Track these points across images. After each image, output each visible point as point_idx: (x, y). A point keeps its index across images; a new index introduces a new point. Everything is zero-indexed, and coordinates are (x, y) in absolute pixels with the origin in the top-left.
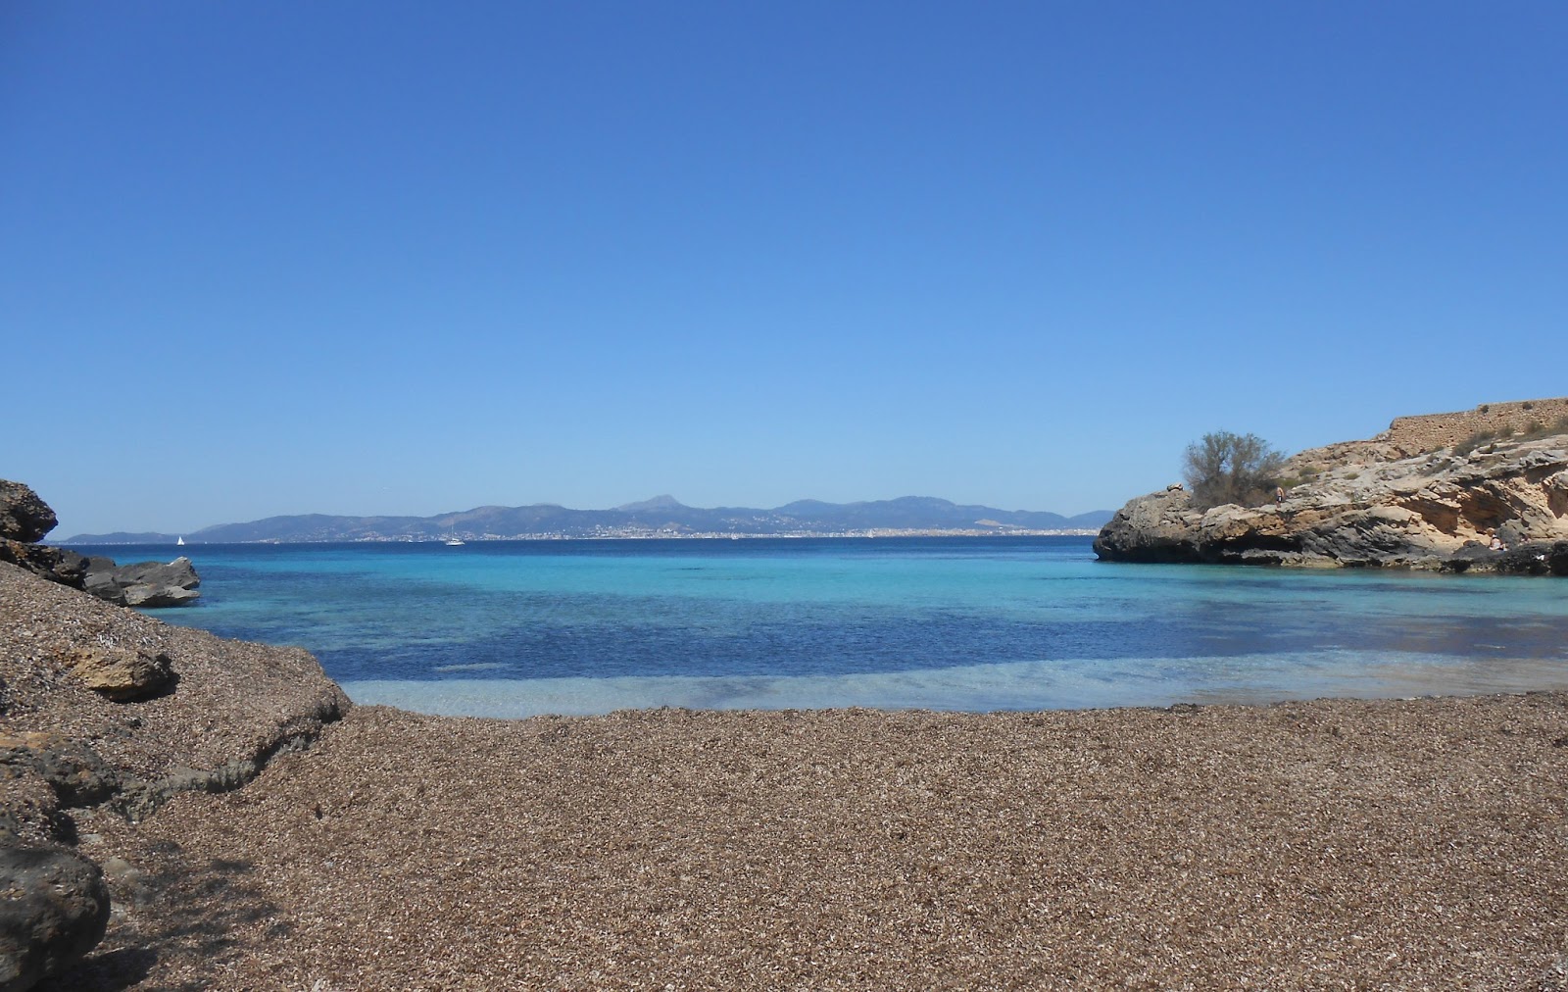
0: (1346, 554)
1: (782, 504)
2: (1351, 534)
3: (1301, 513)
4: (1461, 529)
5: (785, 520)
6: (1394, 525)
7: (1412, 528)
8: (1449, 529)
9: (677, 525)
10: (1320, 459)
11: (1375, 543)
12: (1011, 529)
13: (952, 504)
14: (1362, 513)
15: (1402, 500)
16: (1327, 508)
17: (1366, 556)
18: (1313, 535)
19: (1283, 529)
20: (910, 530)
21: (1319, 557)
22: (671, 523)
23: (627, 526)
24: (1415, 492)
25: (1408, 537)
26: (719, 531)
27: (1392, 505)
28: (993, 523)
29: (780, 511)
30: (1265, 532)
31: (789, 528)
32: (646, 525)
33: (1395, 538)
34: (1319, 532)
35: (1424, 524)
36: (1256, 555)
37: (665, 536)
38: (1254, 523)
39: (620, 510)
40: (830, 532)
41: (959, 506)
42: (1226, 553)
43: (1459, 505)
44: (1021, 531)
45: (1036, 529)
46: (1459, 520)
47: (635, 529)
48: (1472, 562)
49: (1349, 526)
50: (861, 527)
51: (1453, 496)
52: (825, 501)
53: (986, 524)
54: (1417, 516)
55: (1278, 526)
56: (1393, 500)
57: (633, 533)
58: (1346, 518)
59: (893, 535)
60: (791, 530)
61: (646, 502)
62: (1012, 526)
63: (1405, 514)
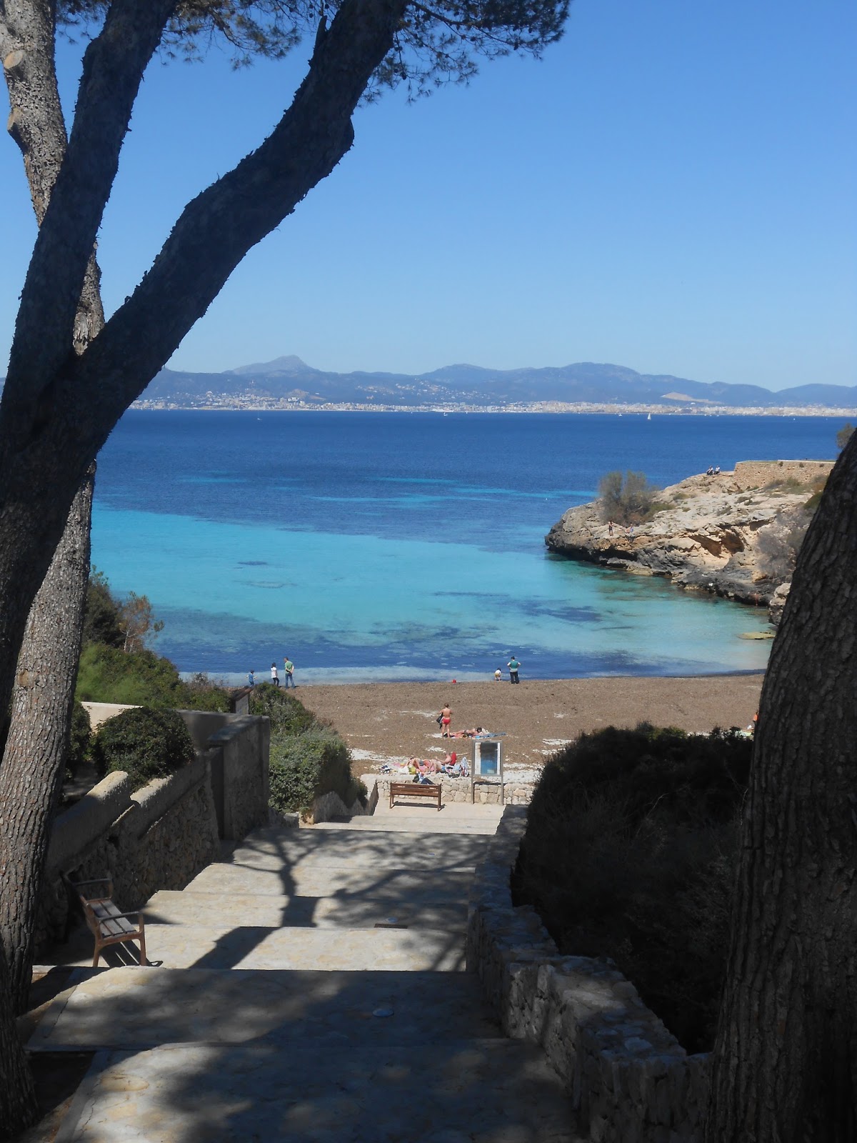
0: (656, 566)
1: (431, 369)
2: (660, 554)
3: (638, 538)
4: (723, 554)
5: (435, 389)
6: (682, 551)
7: (694, 552)
8: (717, 553)
9: (304, 393)
10: (697, 484)
11: (671, 561)
12: (702, 405)
13: (635, 373)
14: (666, 540)
15: (691, 534)
16: (652, 536)
17: (666, 569)
18: (643, 552)
19: (629, 547)
20: (585, 404)
21: (644, 567)
22: (297, 391)
23: (244, 394)
24: (696, 531)
25: (689, 559)
26: (355, 400)
27: (685, 537)
28: (684, 398)
29: (429, 378)
30: (619, 548)
31: (438, 400)
32: (268, 393)
33: (681, 559)
34: (647, 552)
35: (702, 549)
36: (615, 562)
37: (290, 407)
38: (613, 542)
39: (237, 373)
40: (488, 405)
41: (644, 376)
42: (601, 559)
43: (720, 540)
44: (716, 409)
45: (735, 405)
46: (722, 548)
47: (253, 397)
48: (687, 583)
49: (662, 548)
50: (525, 398)
51: (716, 534)
52: (485, 367)
53: (676, 398)
54: (698, 544)
55: (626, 545)
56: (685, 534)
57: (252, 402)
58: (659, 543)
59: (564, 410)
60: (442, 402)
61: (268, 364)
62: (707, 401)
63: (689, 542)
